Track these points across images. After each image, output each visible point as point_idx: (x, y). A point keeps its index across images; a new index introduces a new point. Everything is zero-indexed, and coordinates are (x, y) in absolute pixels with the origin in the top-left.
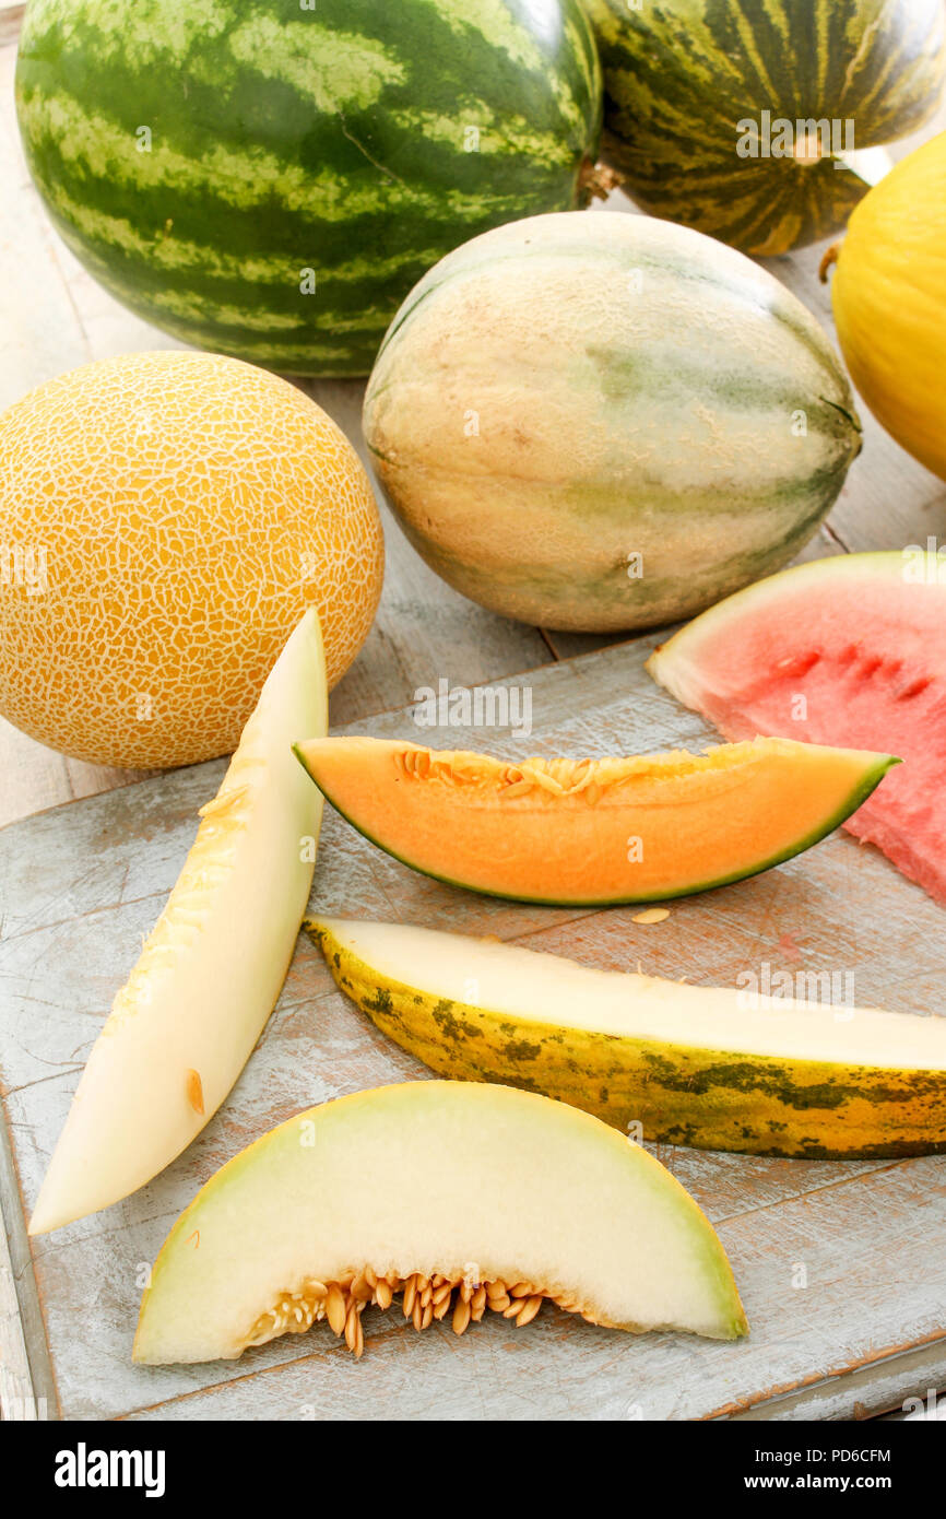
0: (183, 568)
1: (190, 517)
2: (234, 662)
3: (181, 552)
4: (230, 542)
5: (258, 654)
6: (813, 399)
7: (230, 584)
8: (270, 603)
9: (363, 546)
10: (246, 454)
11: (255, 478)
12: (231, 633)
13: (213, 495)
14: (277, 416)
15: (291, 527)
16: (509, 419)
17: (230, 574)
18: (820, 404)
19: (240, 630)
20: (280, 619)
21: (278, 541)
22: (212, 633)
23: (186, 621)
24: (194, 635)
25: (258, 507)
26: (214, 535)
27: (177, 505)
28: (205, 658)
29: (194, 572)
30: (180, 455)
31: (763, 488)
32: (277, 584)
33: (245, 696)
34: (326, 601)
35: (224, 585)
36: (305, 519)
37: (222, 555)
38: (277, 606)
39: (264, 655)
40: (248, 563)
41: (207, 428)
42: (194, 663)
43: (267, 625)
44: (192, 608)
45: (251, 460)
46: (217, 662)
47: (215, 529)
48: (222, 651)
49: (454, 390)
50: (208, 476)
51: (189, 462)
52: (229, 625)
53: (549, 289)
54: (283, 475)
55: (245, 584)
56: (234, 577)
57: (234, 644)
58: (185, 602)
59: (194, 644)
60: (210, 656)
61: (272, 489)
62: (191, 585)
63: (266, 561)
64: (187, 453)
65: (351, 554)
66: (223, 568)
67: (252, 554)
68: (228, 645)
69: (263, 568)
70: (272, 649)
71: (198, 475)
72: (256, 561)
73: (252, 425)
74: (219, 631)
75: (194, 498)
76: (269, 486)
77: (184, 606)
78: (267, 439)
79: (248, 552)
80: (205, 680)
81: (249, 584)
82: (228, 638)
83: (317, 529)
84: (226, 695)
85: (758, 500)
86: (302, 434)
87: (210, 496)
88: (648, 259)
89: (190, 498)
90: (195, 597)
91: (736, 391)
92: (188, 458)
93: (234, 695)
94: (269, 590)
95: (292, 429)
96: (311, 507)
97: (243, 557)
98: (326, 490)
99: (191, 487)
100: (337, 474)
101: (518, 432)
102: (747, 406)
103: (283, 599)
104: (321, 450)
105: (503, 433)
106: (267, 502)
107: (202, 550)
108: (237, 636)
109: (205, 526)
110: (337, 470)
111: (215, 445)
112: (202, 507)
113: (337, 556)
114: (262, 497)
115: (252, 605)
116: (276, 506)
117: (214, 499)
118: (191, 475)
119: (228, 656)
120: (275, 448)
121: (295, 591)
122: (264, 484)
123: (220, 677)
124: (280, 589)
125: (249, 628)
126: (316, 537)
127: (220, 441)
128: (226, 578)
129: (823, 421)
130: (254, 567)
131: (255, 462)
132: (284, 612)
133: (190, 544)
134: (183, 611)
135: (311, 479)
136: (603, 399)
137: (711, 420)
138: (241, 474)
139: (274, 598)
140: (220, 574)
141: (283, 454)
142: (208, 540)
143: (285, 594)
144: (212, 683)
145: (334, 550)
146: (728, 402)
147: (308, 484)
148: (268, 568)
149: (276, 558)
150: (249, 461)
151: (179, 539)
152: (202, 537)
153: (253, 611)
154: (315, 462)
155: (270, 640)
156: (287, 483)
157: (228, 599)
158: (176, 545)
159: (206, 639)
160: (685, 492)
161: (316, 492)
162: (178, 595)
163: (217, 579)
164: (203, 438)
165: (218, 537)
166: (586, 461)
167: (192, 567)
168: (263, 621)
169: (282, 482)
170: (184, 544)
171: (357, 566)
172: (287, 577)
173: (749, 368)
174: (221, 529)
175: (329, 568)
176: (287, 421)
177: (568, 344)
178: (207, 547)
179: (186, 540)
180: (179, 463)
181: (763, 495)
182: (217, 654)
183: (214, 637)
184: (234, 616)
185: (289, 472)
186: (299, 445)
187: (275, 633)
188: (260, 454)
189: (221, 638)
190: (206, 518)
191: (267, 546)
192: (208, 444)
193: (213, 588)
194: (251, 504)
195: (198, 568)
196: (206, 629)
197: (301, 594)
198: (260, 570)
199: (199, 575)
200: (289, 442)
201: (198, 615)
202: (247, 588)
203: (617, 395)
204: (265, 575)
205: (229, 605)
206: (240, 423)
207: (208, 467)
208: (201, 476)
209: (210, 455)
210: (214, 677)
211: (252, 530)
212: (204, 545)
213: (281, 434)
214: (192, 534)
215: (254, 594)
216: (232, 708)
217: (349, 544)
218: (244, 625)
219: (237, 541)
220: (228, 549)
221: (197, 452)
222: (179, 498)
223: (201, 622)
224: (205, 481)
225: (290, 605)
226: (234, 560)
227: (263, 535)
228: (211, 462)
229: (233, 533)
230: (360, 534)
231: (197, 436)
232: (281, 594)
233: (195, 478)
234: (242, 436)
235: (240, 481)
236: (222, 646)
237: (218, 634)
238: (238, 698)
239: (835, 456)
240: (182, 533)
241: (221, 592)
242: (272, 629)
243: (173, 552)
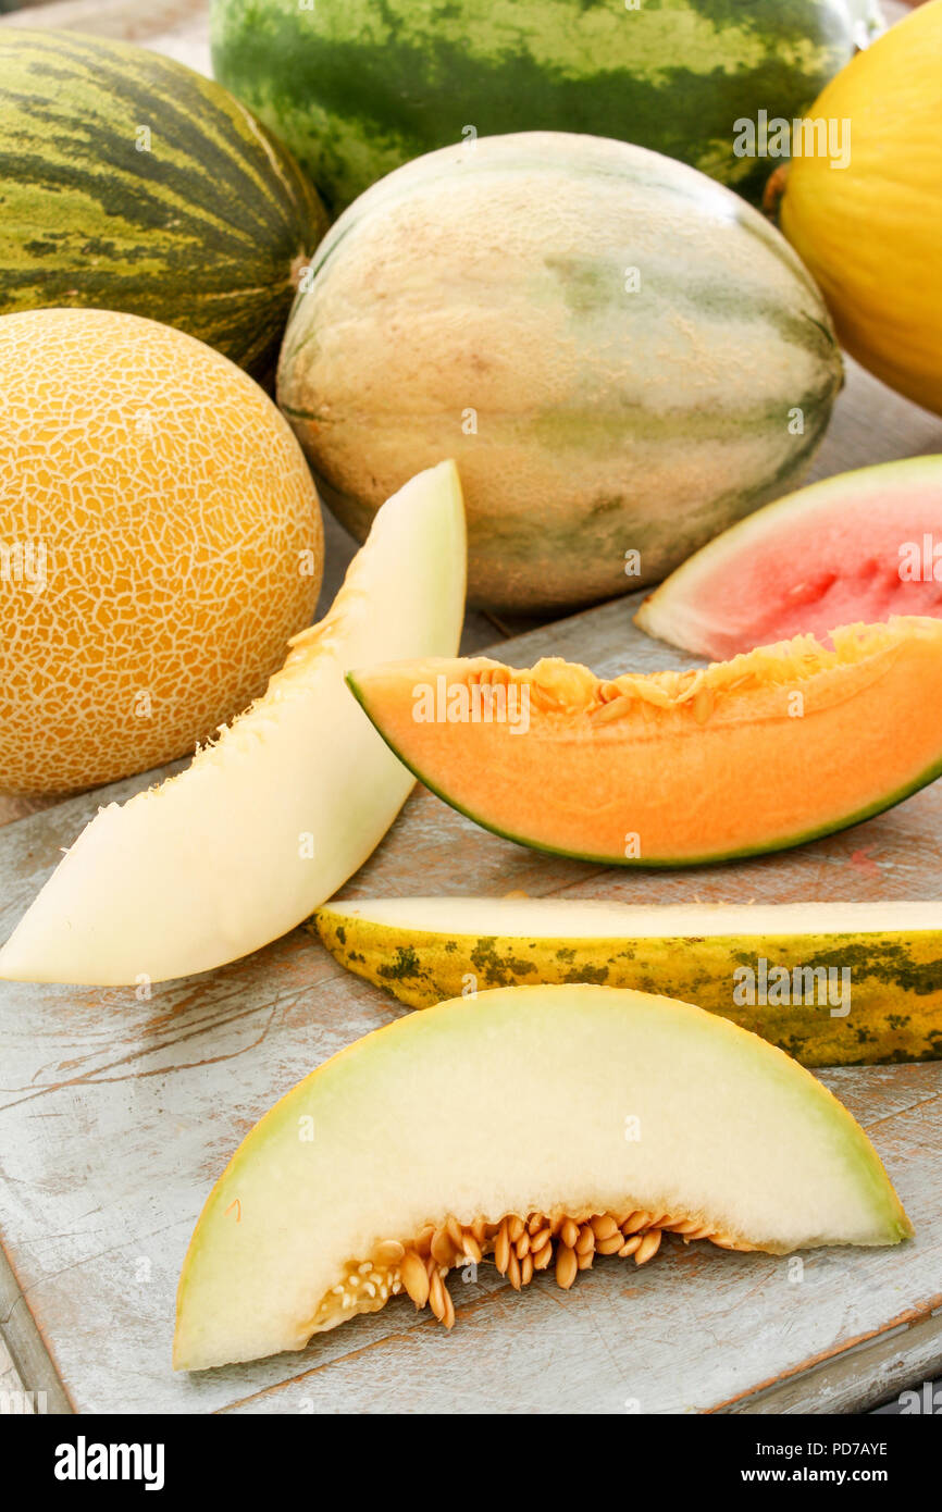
0: (103, 530)
1: (107, 471)
2: (166, 642)
3: (99, 511)
4: (154, 500)
5: (193, 633)
6: (794, 313)
7: (158, 548)
8: (204, 571)
9: (302, 513)
10: (165, 402)
11: (176, 428)
12: (162, 605)
13: (131, 446)
14: (194, 365)
15: (224, 483)
16: (464, 344)
17: (157, 535)
18: (802, 318)
19: (172, 603)
20: (217, 589)
21: (209, 500)
22: (139, 606)
23: (109, 592)
24: (120, 609)
25: (183, 460)
26: (136, 491)
27: (91, 458)
28: (133, 638)
29: (116, 534)
30: (89, 404)
31: (753, 410)
32: (210, 547)
33: (180, 686)
34: (266, 572)
35: (151, 548)
36: (237, 475)
37: (146, 513)
38: (213, 574)
39: (200, 633)
40: (177, 524)
41: (117, 375)
42: (120, 643)
43: (203, 597)
44: (115, 576)
45: (171, 408)
46: (147, 642)
47: (137, 485)
48: (152, 627)
49: (397, 320)
50: (123, 426)
51: (101, 411)
52: (160, 596)
53: (494, 201)
54: (209, 426)
55: (175, 547)
56: (162, 539)
57: (165, 619)
58: (107, 570)
59: (120, 621)
60: (138, 634)
61: (197, 441)
62: (113, 550)
63: (197, 521)
64: (97, 402)
65: (291, 520)
66: (149, 528)
67: (180, 513)
68: (159, 621)
69: (194, 529)
70: (209, 627)
71: (110, 424)
72: (186, 521)
73: (167, 373)
74: (148, 602)
75: (110, 450)
76: (193, 437)
77: (107, 574)
78: (186, 387)
79: (175, 510)
80: (133, 665)
81: (179, 548)
82: (158, 612)
83: (250, 487)
84: (159, 684)
85: (747, 424)
86: (224, 385)
87: (127, 447)
88: (599, 168)
89: (105, 450)
90: (121, 564)
91: (713, 300)
92: (100, 407)
93: (167, 684)
94: (203, 555)
95: (212, 379)
96: (241, 462)
97: (171, 517)
98: (257, 446)
99: (105, 438)
100: (268, 430)
101: (475, 357)
102: (727, 316)
103: (219, 566)
104: (247, 403)
105: (458, 360)
106: (193, 455)
107: (122, 509)
108: (168, 609)
109: (125, 481)
110: (267, 426)
111: (129, 392)
112: (120, 460)
113: (275, 520)
114: (187, 450)
115: (184, 572)
116: (204, 459)
117: (132, 451)
118: (104, 425)
119: (159, 634)
120: (196, 397)
121: (231, 557)
122: (187, 434)
123: (151, 661)
124: (215, 554)
125: (182, 600)
126: (250, 497)
127: (134, 388)
128: (153, 541)
129: (808, 337)
130: (184, 528)
131: (176, 411)
132: (220, 582)
133: (109, 502)
134: (105, 580)
135: (240, 432)
136: (568, 312)
137: (690, 331)
138: (161, 423)
139: (208, 565)
140: (146, 536)
141: (207, 404)
142: (130, 497)
143: (221, 559)
144: (142, 668)
145: (271, 512)
146: (706, 311)
147: (237, 437)
148: (199, 530)
149: (207, 519)
150: (168, 409)
151: (96, 497)
152: (122, 494)
153: (185, 580)
154: (242, 415)
155: (207, 615)
156: (214, 436)
157: (156, 565)
158: (92, 503)
159: (133, 613)
160: (668, 414)
161: (246, 445)
162: (98, 561)
163: (142, 542)
164: (113, 386)
165: (141, 493)
166: (556, 384)
167: (113, 528)
168: (198, 591)
169: (208, 434)
170: (102, 503)
171: (298, 536)
172: (222, 541)
173: (725, 276)
174: (143, 484)
175: (267, 533)
176: (206, 371)
177: (523, 256)
178: (129, 506)
179: (104, 498)
180: (89, 413)
181: (753, 418)
182: (147, 632)
183: (143, 611)
184: (164, 585)
185: (215, 423)
186: (222, 396)
187: (211, 607)
188: (182, 403)
189: (150, 612)
190: (125, 472)
191: (197, 504)
192: (120, 391)
193: (139, 552)
194: (176, 457)
195: (120, 529)
196: (134, 601)
197: (239, 560)
198: (190, 531)
199: (121, 538)
200: (212, 392)
201: (123, 585)
202: (177, 552)
203: (584, 307)
204: (197, 538)
205: (158, 572)
206: (154, 370)
207: (123, 415)
208: (116, 426)
209: (123, 403)
210: (144, 660)
211: (178, 485)
212: (125, 503)
213: (201, 382)
214: (110, 491)
215: (185, 560)
216: (165, 701)
217: (287, 508)
218: (176, 597)
219: (163, 499)
220: (153, 507)
221: (108, 400)
222: (92, 450)
223: (126, 594)
224: (121, 432)
225: (227, 574)
226: (161, 520)
227: (191, 491)
228: (125, 410)
229: (157, 489)
230: (298, 499)
231: (106, 383)
232: (216, 560)
233: (109, 429)
234: (158, 384)
235: (161, 430)
236: (152, 622)
237: (147, 607)
238: (171, 688)
239: (823, 379)
240: (99, 489)
241: (148, 557)
242: (208, 602)
243: (90, 512)
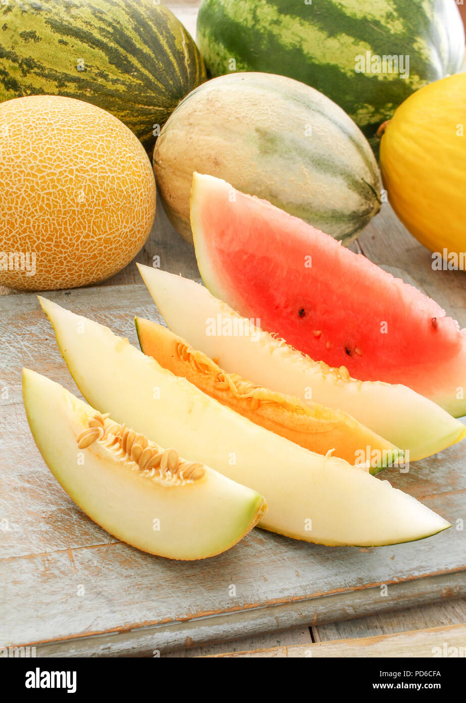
0: (49, 216)
1: (59, 194)
2: (62, 263)
3: (50, 209)
4: (74, 211)
5: (74, 262)
7: (69, 230)
8: (86, 242)
9: (140, 224)
10: (96, 170)
11: (96, 183)
12: (63, 251)
13: (73, 186)
14: (117, 154)
15: (106, 210)
17: (70, 225)
19: (68, 251)
20: (89, 250)
21: (98, 215)
22: (54, 248)
23: (43, 240)
24: (46, 247)
25: (93, 197)
26: (68, 205)
27: (54, 187)
28: (48, 258)
29: (53, 219)
30: (63, 163)
32: (91, 234)
33: (63, 277)
34: (114, 246)
35: (66, 229)
36: (115, 207)
37: (69, 215)
38: (89, 244)
39: (77, 263)
40: (81, 222)
41: (81, 152)
42: (42, 259)
43: (82, 251)
44: (48, 235)
45: (97, 174)
46: (53, 261)
47: (69, 203)
48: (57, 257)
50: (73, 177)
51: (67, 168)
52: (63, 247)
54: (110, 185)
55: (76, 231)
56: (72, 227)
57: (63, 255)
58: (45, 232)
59: (44, 251)
60: (51, 258)
61: (103, 191)
62: (50, 225)
63: (89, 223)
64: (67, 163)
65: (133, 227)
66: (68, 221)
67: (83, 218)
68: (60, 255)
69: (87, 226)
70: (82, 261)
71: (69, 175)
72: (85, 222)
73: (103, 156)
74: (58, 248)
75: (63, 186)
76: (102, 188)
77: (45, 233)
78: (108, 165)
79: (82, 217)
80: (46, 267)
81: (78, 232)
82: (61, 253)
83: (119, 213)
84: (55, 275)
86: (127, 165)
87: (71, 186)
89: (61, 185)
90: (51, 231)
92: (67, 166)
93: (58, 276)
94: (87, 236)
95: (123, 162)
96: (119, 202)
97: (79, 219)
98: (130, 196)
99: (64, 180)
100: (138, 188)
103: (92, 242)
104: (135, 175)
106: (98, 196)
107: (60, 211)
108: (66, 252)
109: (65, 200)
110: (139, 186)
111: (82, 162)
112: (66, 191)
113: (125, 227)
114: (96, 193)
115: (77, 241)
116: (102, 198)
117: (73, 189)
118: (65, 174)
119: (59, 260)
120: (111, 171)
121: (100, 239)
122: (100, 187)
123: (53, 267)
124: (92, 237)
125: (72, 251)
126: (117, 217)
127: (85, 161)
128: (68, 226)
130: (82, 224)
131: (98, 175)
132: (92, 247)
133: (55, 206)
134: (43, 235)
135: (124, 189)
138: (90, 180)
139: (88, 240)
140: (65, 224)
141: (114, 175)
142: (64, 207)
143: (95, 239)
144: (49, 269)
145: (124, 224)
147: (122, 191)
148: (89, 227)
149: (94, 223)
150: (95, 174)
151: (51, 203)
152: (61, 205)
153: (76, 244)
154: (128, 181)
155: (82, 258)
156: (111, 189)
157: (66, 235)
158: (48, 205)
159: (51, 250)
161: (124, 195)
162: (43, 228)
163: (63, 226)
164: (77, 157)
165: (69, 207)
167: (53, 217)
168: (80, 249)
169: (109, 188)
170: (52, 206)
171: (134, 233)
172: (98, 232)
174: (72, 203)
175: (119, 232)
176: (122, 157)
178: (63, 210)
179: (54, 204)
180: (61, 167)
182: (54, 258)
183: (55, 250)
184: (67, 244)
185: (114, 184)
186: (123, 171)
187: (84, 255)
188: (103, 172)
189: (58, 251)
190: (66, 196)
191: (92, 216)
192: (78, 161)
193: (61, 229)
194: (90, 195)
195: (56, 218)
196: (52, 246)
197: (102, 241)
198: (85, 226)
199: (55, 222)
200: (119, 169)
201: (49, 239)
202: (77, 233)
204: (87, 229)
205: (66, 239)
206: (98, 154)
207: (75, 172)
208: (70, 176)
209: (77, 167)
210: (50, 267)
211: (87, 207)
212: (62, 209)
213: (117, 163)
214: (57, 202)
215: (79, 237)
216: (56, 281)
217: (133, 222)
218: (70, 249)
219: (78, 211)
220: (73, 213)
221: (72, 164)
222: (56, 184)
223: (50, 243)
224: (71, 179)
225: (95, 245)
226: (74, 219)
227: (91, 211)
228: (77, 170)
229: (77, 207)
230: (140, 218)
231: (75, 155)
232: (92, 239)
233: (67, 176)
234: (97, 161)
235: (88, 183)
236: (58, 255)
237: (57, 250)
238: (60, 277)
240: (53, 200)
241: (63, 232)
242: (84, 254)
243: (46, 208)
